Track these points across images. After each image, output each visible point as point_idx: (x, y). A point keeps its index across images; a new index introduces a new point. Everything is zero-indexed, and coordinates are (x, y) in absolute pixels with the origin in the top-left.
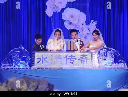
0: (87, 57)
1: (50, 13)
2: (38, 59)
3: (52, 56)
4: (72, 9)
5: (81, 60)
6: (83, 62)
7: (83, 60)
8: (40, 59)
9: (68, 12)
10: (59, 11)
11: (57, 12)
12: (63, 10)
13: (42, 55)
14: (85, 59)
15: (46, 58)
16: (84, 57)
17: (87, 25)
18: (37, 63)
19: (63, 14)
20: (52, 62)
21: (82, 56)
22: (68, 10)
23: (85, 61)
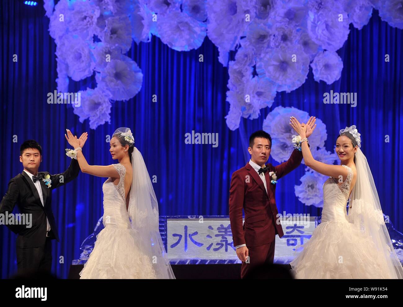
0: (302, 232)
1: (233, 121)
2: (175, 235)
3: (210, 227)
4: (288, 109)
5: (288, 241)
6: (293, 245)
7: (293, 240)
8: (180, 236)
9: (277, 119)
10: (255, 116)
11: (251, 118)
12: (265, 112)
13: (186, 227)
14: (299, 236)
15: (196, 233)
16: (296, 231)
17: (329, 152)
18: (173, 246)
19: (266, 122)
20: (212, 244)
21: (292, 227)
22: (279, 113)
23: (298, 239)
